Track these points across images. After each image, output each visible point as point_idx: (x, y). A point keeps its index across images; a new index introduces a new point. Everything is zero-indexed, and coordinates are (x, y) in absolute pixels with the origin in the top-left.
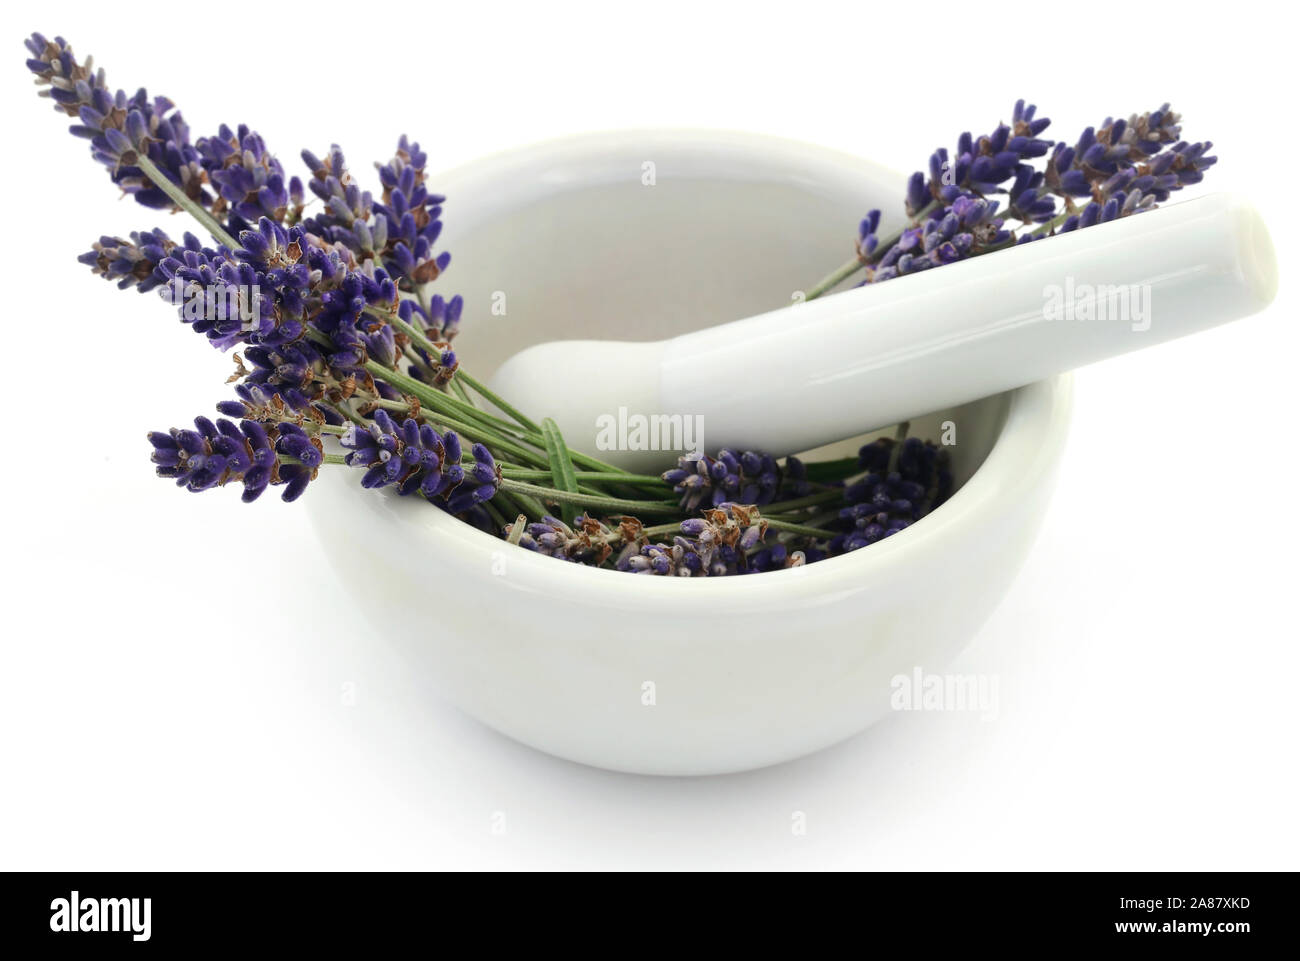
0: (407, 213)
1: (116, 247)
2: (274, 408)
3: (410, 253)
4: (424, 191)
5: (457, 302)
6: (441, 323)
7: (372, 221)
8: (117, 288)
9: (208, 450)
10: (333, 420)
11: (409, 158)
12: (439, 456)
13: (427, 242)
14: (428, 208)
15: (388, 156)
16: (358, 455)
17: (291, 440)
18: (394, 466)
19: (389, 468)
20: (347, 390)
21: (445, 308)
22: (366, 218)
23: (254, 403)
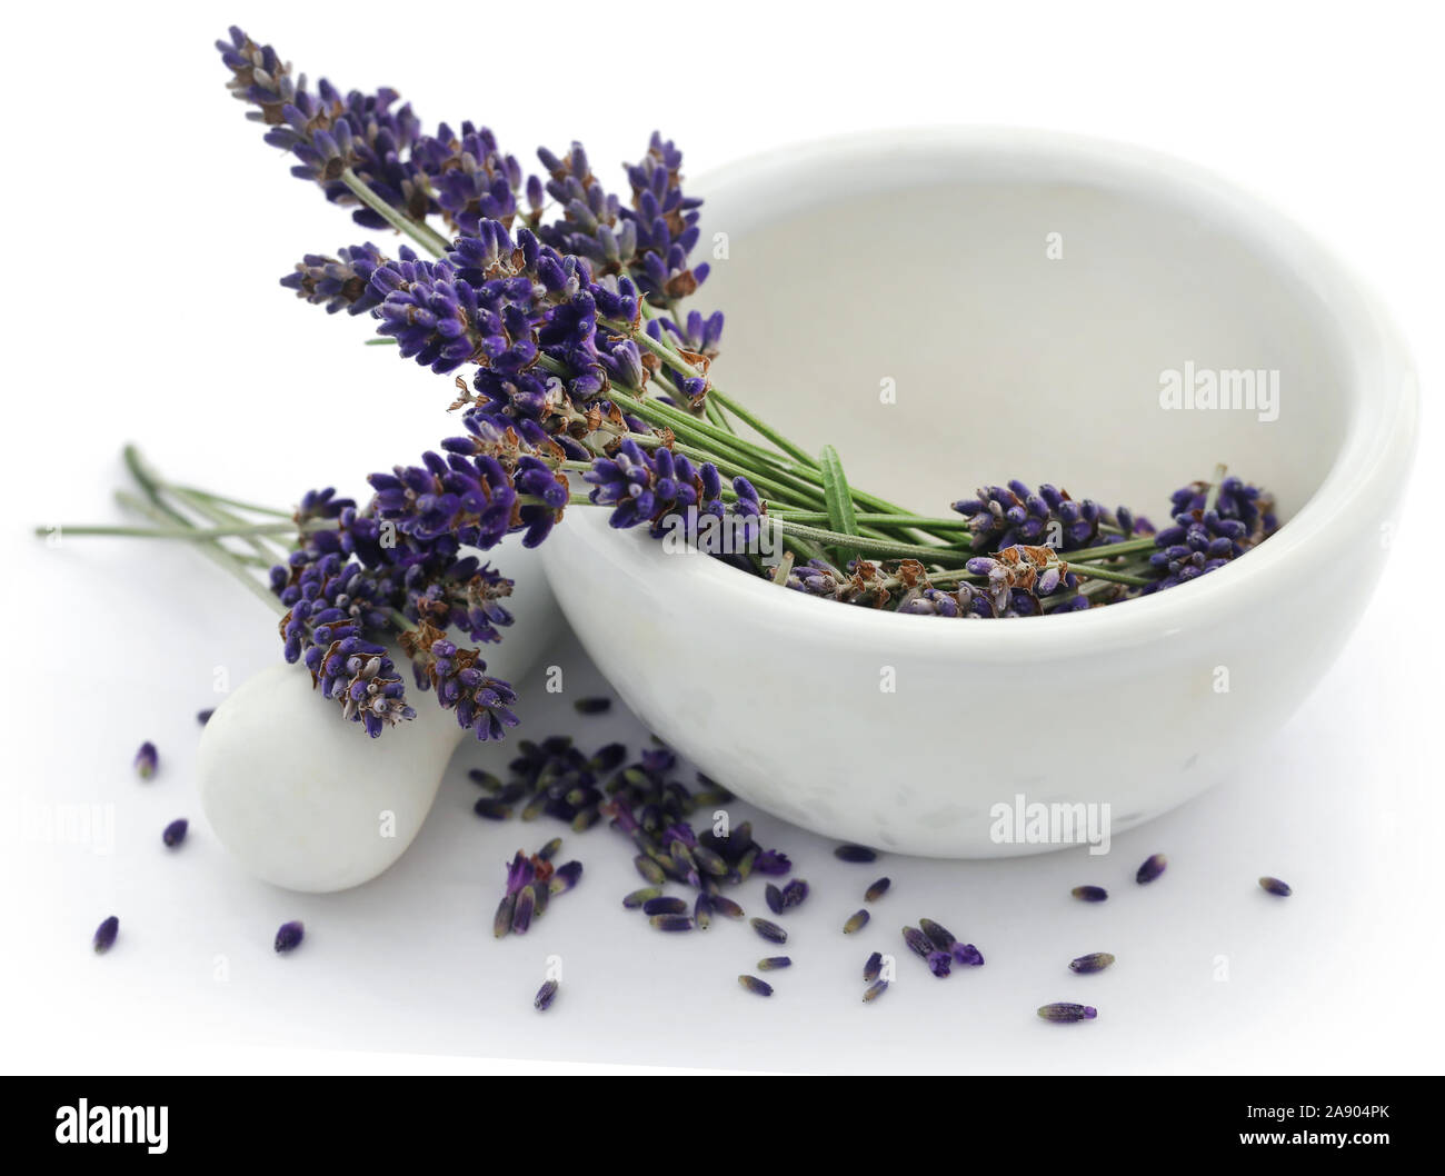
0: (659, 218)
1: (321, 265)
2: (508, 443)
3: (664, 264)
4: (678, 193)
5: (718, 319)
6: (699, 342)
7: (618, 227)
8: (325, 312)
9: (438, 490)
10: (574, 454)
11: (662, 157)
12: (697, 489)
13: (683, 250)
14: (684, 213)
15: (638, 155)
16: (605, 490)
17: (534, 476)
18: (646, 501)
19: (642, 504)
20: (592, 422)
21: (702, 325)
22: (612, 224)
23: (482, 437)
